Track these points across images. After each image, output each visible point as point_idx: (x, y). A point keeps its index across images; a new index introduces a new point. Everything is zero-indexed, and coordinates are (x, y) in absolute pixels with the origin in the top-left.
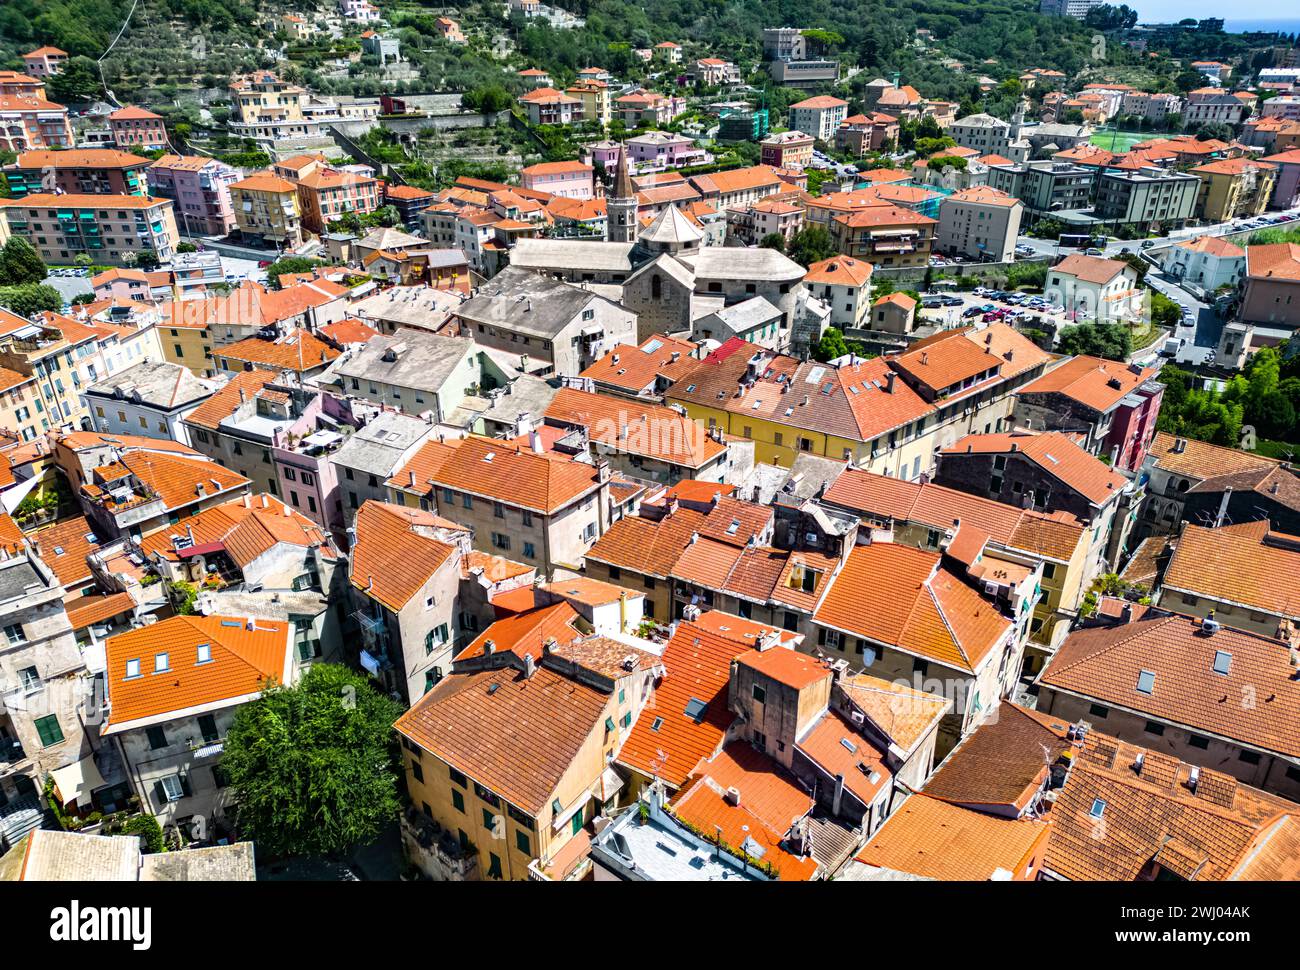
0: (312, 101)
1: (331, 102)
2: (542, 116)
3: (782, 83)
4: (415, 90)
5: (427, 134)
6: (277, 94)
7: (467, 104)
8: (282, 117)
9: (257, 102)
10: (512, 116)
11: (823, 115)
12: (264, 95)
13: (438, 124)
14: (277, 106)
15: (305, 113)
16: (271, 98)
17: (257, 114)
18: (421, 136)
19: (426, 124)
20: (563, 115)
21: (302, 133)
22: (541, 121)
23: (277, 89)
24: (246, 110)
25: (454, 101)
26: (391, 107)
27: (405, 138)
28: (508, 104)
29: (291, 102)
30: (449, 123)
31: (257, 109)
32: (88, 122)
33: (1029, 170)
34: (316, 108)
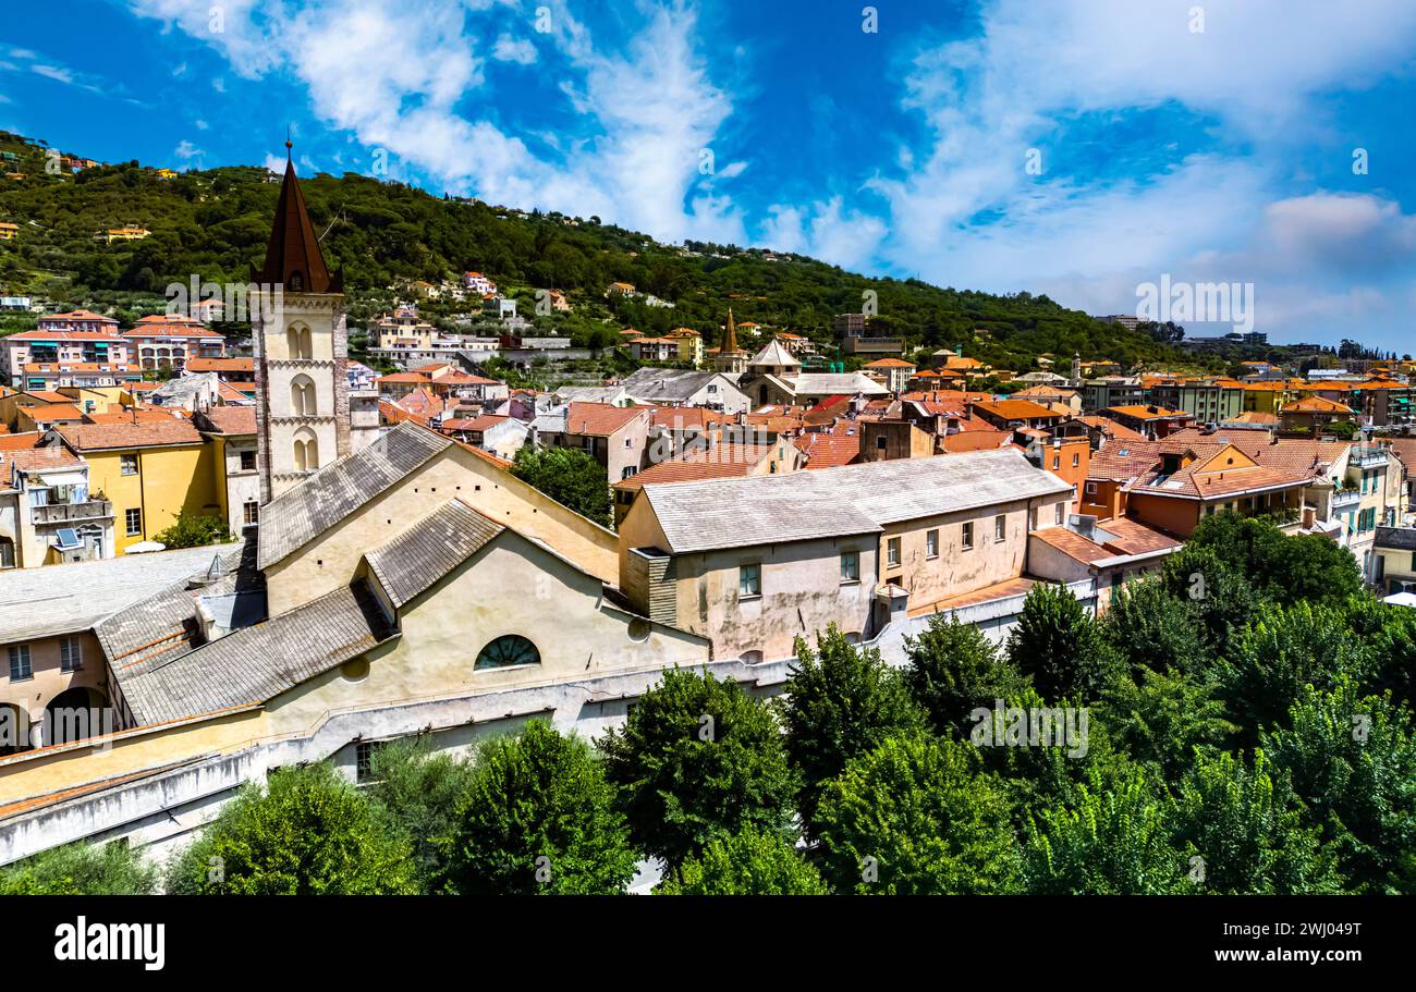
0: (440, 337)
1: (456, 339)
2: (642, 353)
3: (854, 354)
4: (530, 334)
5: (540, 363)
6: (413, 327)
7: (575, 345)
8: (414, 346)
9: (394, 332)
10: (616, 352)
11: (894, 372)
12: (401, 327)
13: (550, 355)
14: (411, 337)
15: (434, 346)
16: (407, 331)
17: (393, 342)
18: (533, 365)
19: (540, 355)
20: (661, 354)
21: (431, 358)
22: (642, 357)
23: (413, 323)
24: (384, 339)
25: (565, 342)
26: (510, 342)
27: (521, 365)
28: (613, 343)
29: (423, 334)
30: (561, 355)
31: (393, 338)
32: (239, 351)
33: (1086, 386)
34: (442, 342)
